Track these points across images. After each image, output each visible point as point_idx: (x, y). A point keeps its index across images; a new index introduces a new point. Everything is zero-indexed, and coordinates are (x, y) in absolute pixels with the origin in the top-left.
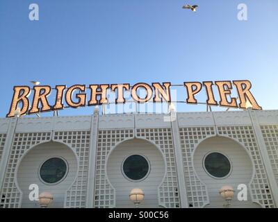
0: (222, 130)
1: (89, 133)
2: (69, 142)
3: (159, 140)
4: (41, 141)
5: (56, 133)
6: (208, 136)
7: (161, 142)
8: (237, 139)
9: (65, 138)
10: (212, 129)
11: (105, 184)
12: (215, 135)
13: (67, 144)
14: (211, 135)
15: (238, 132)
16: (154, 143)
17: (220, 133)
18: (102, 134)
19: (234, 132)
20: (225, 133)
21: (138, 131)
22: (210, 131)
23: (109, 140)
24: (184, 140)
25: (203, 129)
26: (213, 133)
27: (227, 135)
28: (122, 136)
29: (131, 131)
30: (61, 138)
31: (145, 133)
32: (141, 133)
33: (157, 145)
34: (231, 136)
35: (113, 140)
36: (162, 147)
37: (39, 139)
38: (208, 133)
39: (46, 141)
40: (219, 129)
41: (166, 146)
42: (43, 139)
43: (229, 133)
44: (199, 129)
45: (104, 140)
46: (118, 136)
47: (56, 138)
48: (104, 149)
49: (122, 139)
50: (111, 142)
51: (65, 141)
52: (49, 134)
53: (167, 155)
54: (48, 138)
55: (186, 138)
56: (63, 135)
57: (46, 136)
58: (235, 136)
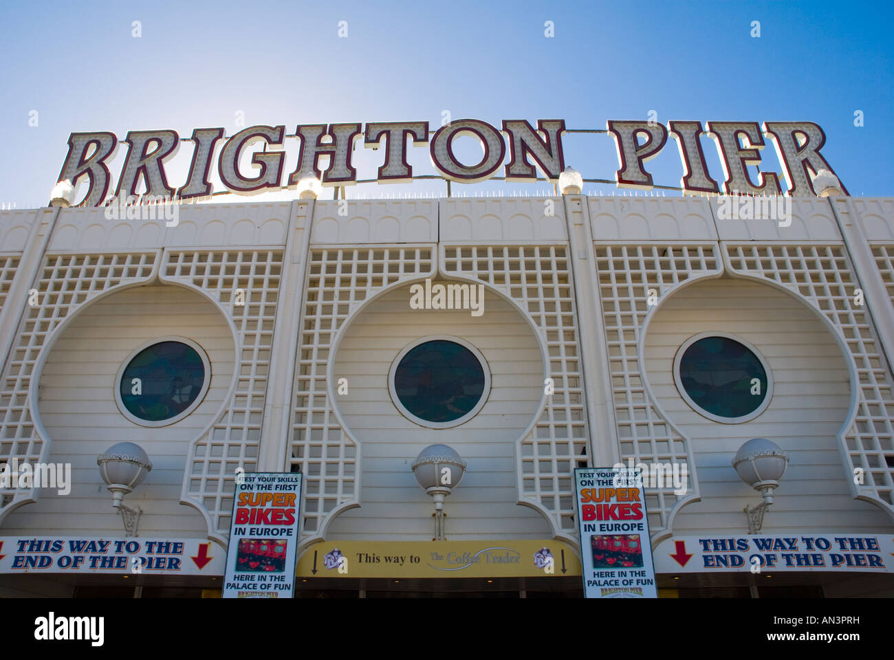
0: (743, 258)
1: (278, 256)
2: (213, 283)
3: (524, 285)
4: (125, 281)
5: (174, 258)
6: (694, 275)
7: (533, 292)
8: (793, 287)
9: (200, 271)
10: (709, 251)
11: (326, 425)
12: (718, 272)
13: (204, 290)
14: (705, 273)
15: (796, 265)
16: (508, 294)
17: (737, 265)
18: (324, 262)
19: (781, 265)
20: (752, 265)
21: (450, 252)
22: (702, 258)
23: (346, 282)
24: (614, 284)
25: (678, 251)
26: (711, 265)
27: (759, 273)
28: (394, 268)
29: (426, 254)
30: (185, 271)
31: (475, 259)
32: (459, 259)
33: (515, 301)
34: (772, 276)
35: (361, 281)
36: (534, 306)
37: (118, 273)
38: (696, 265)
39: (139, 279)
40: (733, 251)
41: (550, 306)
42: (132, 273)
43: (767, 265)
44: (663, 252)
45: (330, 282)
46: (378, 268)
47: (171, 272)
48: (327, 309)
49: (391, 280)
50: (353, 288)
51: (199, 283)
52: (150, 259)
53: (552, 335)
54: (146, 272)
55: (621, 278)
56: (194, 264)
57: (141, 266)
58: (785, 278)
